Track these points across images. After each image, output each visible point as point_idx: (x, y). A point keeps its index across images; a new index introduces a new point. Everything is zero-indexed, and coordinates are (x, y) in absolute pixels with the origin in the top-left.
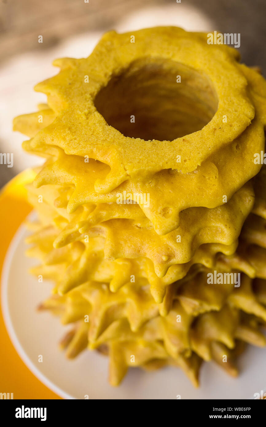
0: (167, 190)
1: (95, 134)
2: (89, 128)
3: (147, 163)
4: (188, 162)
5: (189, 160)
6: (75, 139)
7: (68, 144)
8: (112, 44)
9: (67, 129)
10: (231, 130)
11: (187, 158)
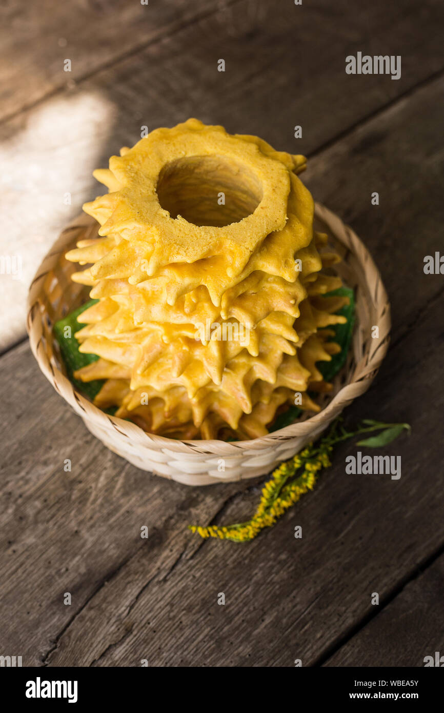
0: (277, 249)
1: (199, 237)
2: (189, 236)
3: (257, 235)
4: (278, 220)
5: (278, 219)
6: (187, 249)
7: (186, 255)
8: (132, 167)
9: (175, 245)
10: (283, 185)
11: (276, 219)
